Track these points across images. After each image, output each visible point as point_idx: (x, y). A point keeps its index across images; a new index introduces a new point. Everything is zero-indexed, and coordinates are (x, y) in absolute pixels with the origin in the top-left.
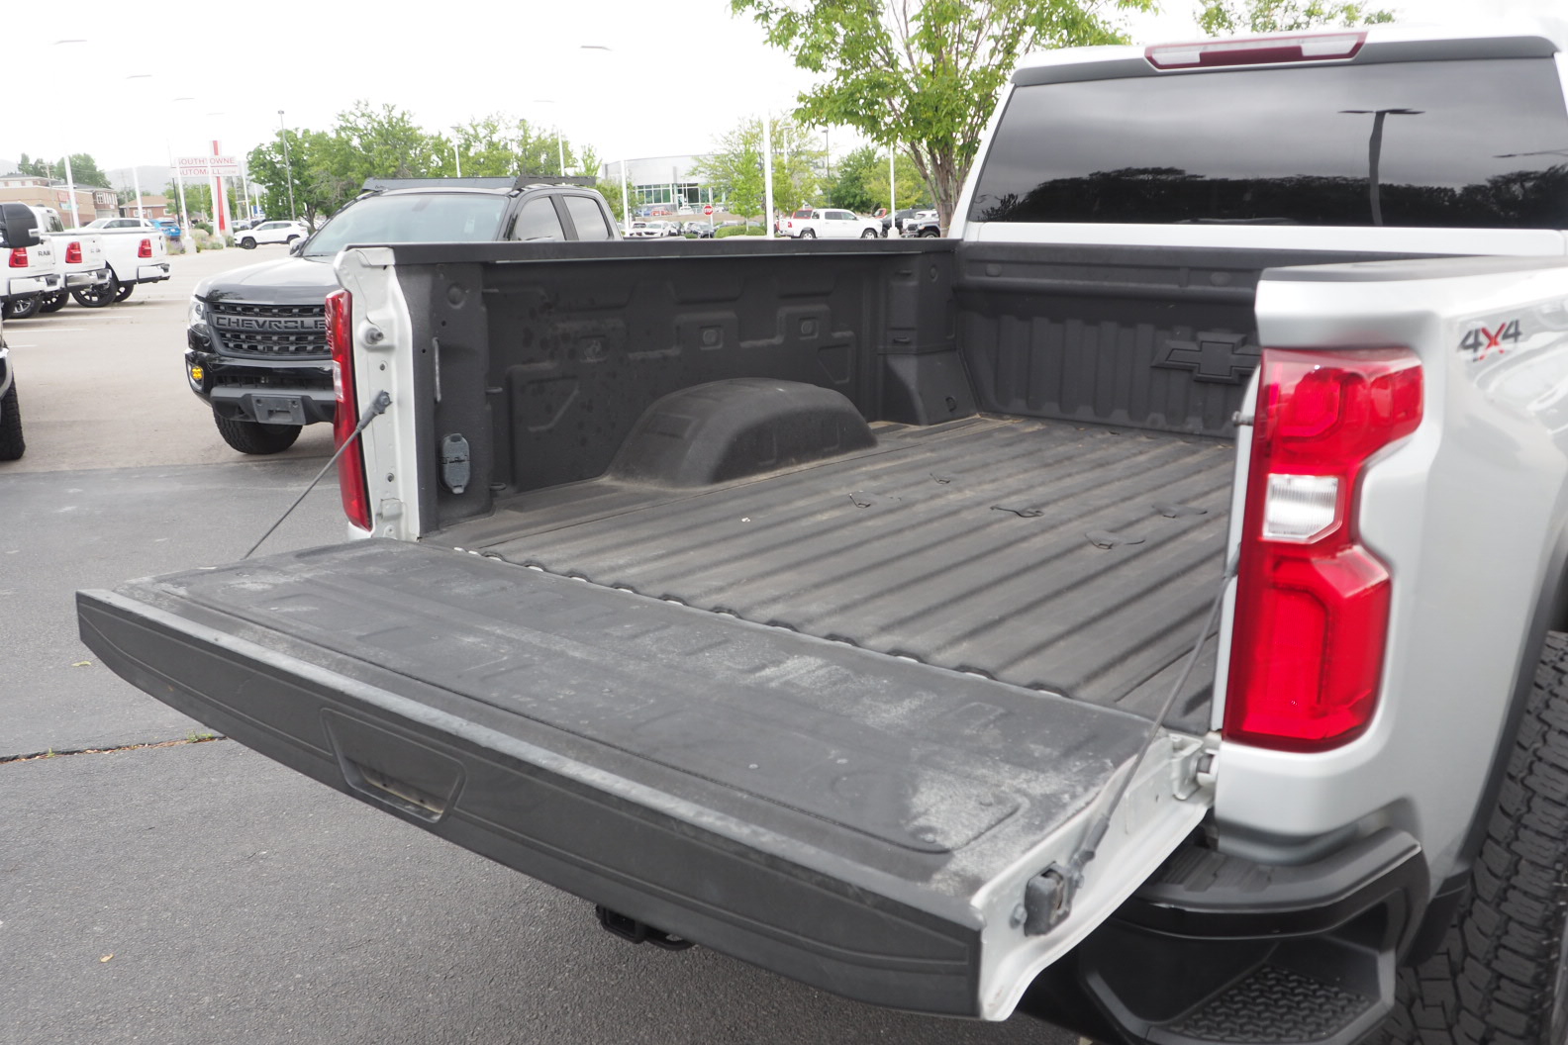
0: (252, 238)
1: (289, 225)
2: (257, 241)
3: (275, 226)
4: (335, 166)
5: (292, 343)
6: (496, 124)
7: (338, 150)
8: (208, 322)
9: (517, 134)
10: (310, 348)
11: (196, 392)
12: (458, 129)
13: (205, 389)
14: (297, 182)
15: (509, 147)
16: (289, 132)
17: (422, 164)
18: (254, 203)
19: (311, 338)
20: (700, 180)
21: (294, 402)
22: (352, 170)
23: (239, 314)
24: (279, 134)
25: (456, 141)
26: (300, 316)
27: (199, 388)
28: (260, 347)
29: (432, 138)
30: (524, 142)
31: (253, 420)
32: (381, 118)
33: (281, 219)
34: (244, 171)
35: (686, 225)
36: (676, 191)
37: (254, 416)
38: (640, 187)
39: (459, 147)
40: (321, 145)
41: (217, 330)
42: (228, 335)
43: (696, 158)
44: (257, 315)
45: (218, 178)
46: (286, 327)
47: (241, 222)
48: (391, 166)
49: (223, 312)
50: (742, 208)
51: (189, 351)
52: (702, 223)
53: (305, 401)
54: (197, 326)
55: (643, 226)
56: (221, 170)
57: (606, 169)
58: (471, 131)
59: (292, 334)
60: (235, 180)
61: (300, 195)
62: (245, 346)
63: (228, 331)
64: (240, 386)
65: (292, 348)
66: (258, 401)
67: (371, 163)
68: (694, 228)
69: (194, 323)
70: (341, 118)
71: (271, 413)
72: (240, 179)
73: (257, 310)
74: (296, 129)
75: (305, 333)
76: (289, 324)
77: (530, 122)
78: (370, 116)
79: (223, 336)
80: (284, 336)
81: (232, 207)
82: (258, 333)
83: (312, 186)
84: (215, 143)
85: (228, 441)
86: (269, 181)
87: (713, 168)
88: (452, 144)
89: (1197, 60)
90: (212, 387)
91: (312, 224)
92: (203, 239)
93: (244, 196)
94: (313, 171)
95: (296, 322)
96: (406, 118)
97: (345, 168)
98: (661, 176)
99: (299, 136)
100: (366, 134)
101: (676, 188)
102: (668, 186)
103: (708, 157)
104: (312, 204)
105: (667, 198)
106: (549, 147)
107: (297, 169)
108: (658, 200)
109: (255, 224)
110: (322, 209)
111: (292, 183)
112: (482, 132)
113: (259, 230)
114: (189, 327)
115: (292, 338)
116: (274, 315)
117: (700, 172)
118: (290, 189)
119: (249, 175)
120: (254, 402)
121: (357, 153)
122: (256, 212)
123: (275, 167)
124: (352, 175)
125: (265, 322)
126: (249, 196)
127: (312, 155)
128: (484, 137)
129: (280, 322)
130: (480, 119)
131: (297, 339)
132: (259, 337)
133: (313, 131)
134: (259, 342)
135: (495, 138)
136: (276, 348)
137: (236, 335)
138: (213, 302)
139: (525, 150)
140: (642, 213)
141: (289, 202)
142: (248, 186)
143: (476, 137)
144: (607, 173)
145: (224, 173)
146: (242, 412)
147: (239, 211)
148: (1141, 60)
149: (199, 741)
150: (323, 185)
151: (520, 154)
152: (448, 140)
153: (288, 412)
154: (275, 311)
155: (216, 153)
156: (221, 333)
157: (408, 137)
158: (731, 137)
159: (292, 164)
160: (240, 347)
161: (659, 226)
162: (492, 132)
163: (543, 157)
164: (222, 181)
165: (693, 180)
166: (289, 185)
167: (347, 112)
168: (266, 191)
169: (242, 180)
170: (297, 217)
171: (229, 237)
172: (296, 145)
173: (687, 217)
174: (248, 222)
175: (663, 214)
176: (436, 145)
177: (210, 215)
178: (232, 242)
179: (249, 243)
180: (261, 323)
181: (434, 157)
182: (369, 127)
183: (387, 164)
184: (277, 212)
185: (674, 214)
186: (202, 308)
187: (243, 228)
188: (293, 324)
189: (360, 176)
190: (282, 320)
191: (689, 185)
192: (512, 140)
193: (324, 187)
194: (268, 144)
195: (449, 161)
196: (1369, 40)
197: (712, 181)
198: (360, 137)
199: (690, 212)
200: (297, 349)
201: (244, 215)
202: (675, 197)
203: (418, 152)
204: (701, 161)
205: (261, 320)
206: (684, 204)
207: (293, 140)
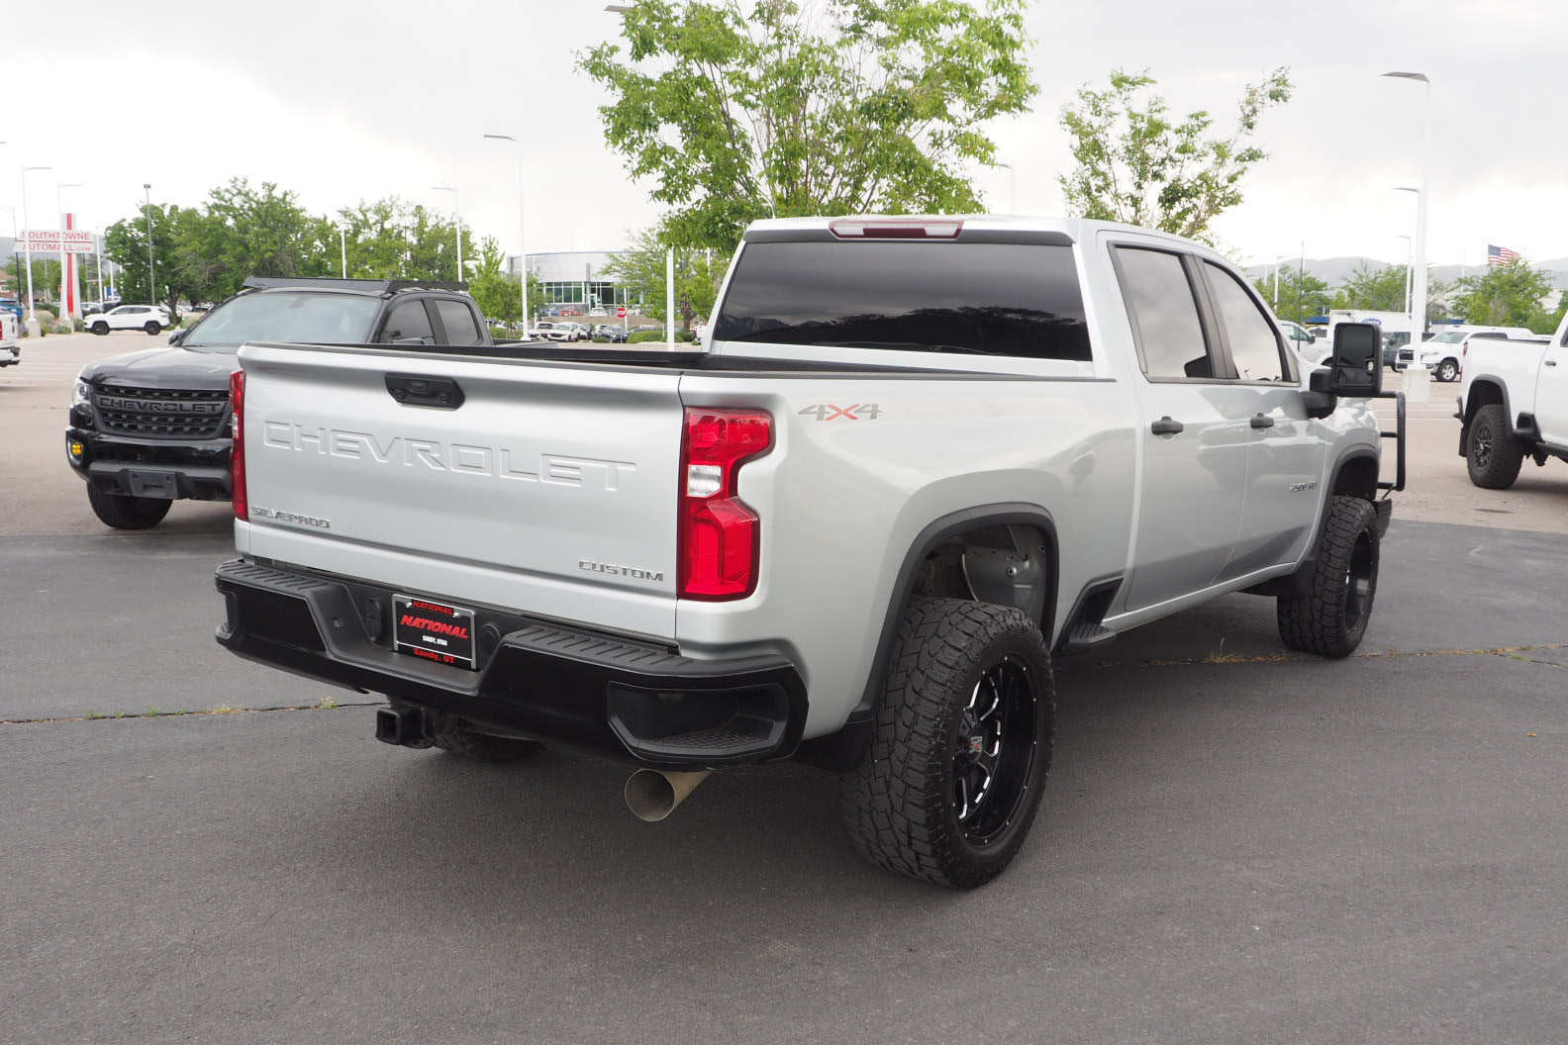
0: (105, 323)
1: (148, 310)
2: (111, 326)
3: (132, 311)
4: (205, 248)
5: (170, 424)
6: (389, 209)
7: (210, 231)
8: (92, 402)
9: (411, 221)
10: (187, 429)
11: (74, 466)
12: (345, 214)
13: (82, 465)
14: (159, 262)
15: (403, 234)
16: (154, 208)
17: (304, 249)
18: (108, 283)
19: (188, 420)
20: (614, 279)
21: (168, 478)
22: (224, 252)
23: (122, 396)
24: (143, 210)
25: (344, 226)
26: (179, 400)
27: (78, 463)
28: (140, 427)
29: (317, 221)
30: (419, 230)
31: (127, 494)
32: (260, 196)
33: (138, 303)
34: (98, 249)
35: (597, 327)
36: (588, 291)
37: (129, 490)
38: (549, 284)
39: (346, 232)
40: (190, 224)
41: (100, 409)
42: (110, 415)
43: (610, 255)
44: (139, 397)
45: (69, 255)
46: (166, 409)
47: (92, 305)
48: (267, 251)
49: (107, 394)
50: (659, 312)
51: (70, 428)
52: (616, 326)
53: (179, 476)
54: (80, 406)
55: (550, 327)
56: (74, 246)
57: (512, 263)
58: (361, 217)
59: (170, 415)
60: (87, 257)
61: (163, 277)
62: (126, 425)
63: (110, 411)
64: (118, 463)
65: (170, 428)
66: (135, 476)
67: (246, 246)
68: (606, 331)
69: (77, 403)
70: (215, 195)
71: (146, 487)
72: (94, 256)
73: (139, 393)
74: (163, 205)
75: (182, 415)
76: (169, 407)
77: (427, 208)
78: (247, 195)
79: (106, 415)
80: (163, 417)
81: (83, 287)
82: (139, 414)
83: (177, 268)
84: (69, 217)
85: (99, 515)
86: (128, 261)
87: (629, 267)
88: (338, 229)
89: (862, 233)
90: (91, 462)
91: (174, 310)
92: (48, 321)
93: (97, 275)
94: (180, 251)
95: (176, 405)
96: (288, 198)
97: (216, 250)
98: (573, 273)
99: (166, 213)
100: (241, 215)
101: (588, 287)
102: (580, 284)
103: (624, 255)
104: (175, 287)
105: (578, 298)
106: (446, 237)
107: (160, 248)
108: (568, 299)
109: (107, 308)
110: (186, 294)
111: (155, 264)
112: (372, 218)
113: (114, 314)
114: (72, 407)
115: (171, 419)
116: (155, 398)
117: (615, 271)
118: (152, 270)
119: (106, 252)
120: (130, 476)
121: (231, 234)
122: (109, 293)
123: (137, 246)
124: (224, 258)
125: (146, 403)
126: (103, 275)
127: (179, 234)
128: (375, 224)
129: (160, 404)
130: (371, 202)
131: (175, 420)
132: (139, 418)
133: (183, 207)
134: (139, 422)
135: (387, 225)
136: (154, 428)
137: (118, 415)
138: (97, 384)
139: (419, 240)
140: (550, 313)
141: (149, 285)
142: (102, 263)
143: (366, 224)
144: (512, 268)
145: (77, 248)
146: (117, 486)
147: (89, 291)
148: (826, 230)
149: (94, 718)
150: (190, 267)
151: (415, 242)
152: (333, 225)
153: (161, 487)
154: (156, 394)
155: (69, 227)
156: (104, 413)
157: (289, 219)
158: (649, 235)
159: (156, 243)
160: (121, 426)
161: (567, 328)
162: (386, 217)
163: (441, 247)
164: (74, 257)
165: (607, 279)
166: (151, 266)
167: (223, 188)
168: (121, 270)
169: (96, 257)
170: (157, 303)
171: (79, 320)
172: (162, 222)
173: (599, 319)
174: (100, 304)
175: (572, 315)
176: (320, 229)
177: (57, 295)
178: (82, 326)
179: (101, 328)
180: (142, 404)
181: (317, 243)
182: (246, 206)
183: (264, 248)
184: (135, 295)
185: (585, 315)
186: (86, 389)
187: (94, 311)
188: (172, 407)
189: (232, 259)
190: (163, 402)
191: (604, 284)
192: (406, 228)
193: (191, 271)
194: (130, 220)
195: (335, 248)
196: (965, 227)
197: (628, 281)
198: (234, 217)
199: (602, 314)
200: (174, 430)
201: (95, 297)
202: (587, 297)
203: (299, 236)
204: (615, 259)
205: (142, 401)
206: (597, 304)
207: (158, 217)
